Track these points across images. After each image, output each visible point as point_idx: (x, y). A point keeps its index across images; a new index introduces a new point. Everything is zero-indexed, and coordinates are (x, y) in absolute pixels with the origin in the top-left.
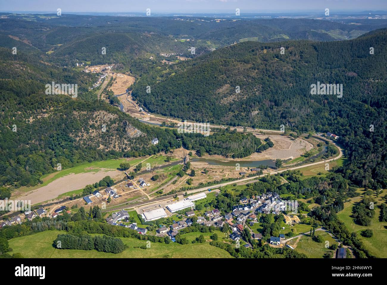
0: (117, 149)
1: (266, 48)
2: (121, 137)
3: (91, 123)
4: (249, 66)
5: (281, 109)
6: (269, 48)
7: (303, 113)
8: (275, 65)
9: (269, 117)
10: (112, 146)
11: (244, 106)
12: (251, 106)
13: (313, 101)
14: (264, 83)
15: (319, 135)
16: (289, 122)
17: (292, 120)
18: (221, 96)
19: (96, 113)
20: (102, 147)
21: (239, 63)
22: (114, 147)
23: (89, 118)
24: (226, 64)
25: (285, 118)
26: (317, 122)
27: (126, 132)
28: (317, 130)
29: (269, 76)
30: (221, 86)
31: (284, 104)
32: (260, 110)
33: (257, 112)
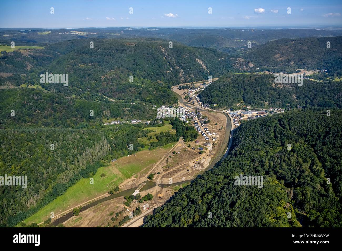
0: (246, 70)
1: (294, 41)
2: (247, 66)
3: (236, 62)
4: (288, 47)
5: (303, 62)
6: (296, 41)
7: (312, 63)
8: (300, 47)
9: (298, 64)
10: (244, 69)
11: (288, 61)
12: (290, 61)
13: (317, 59)
14: (295, 53)
15: (319, 70)
16: (306, 66)
17: (307, 65)
18: (277, 58)
19: (238, 59)
20: (241, 69)
21: (283, 46)
22: (245, 69)
23: (235, 60)
24: (277, 46)
25: (305, 65)
26: (318, 66)
27: (248, 65)
28: (318, 69)
29: (297, 51)
30: (276, 54)
31: (304, 60)
32: (294, 62)
33: (293, 63)
